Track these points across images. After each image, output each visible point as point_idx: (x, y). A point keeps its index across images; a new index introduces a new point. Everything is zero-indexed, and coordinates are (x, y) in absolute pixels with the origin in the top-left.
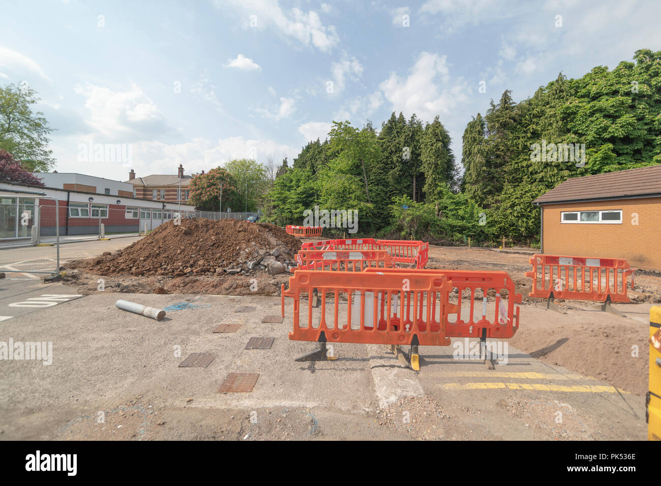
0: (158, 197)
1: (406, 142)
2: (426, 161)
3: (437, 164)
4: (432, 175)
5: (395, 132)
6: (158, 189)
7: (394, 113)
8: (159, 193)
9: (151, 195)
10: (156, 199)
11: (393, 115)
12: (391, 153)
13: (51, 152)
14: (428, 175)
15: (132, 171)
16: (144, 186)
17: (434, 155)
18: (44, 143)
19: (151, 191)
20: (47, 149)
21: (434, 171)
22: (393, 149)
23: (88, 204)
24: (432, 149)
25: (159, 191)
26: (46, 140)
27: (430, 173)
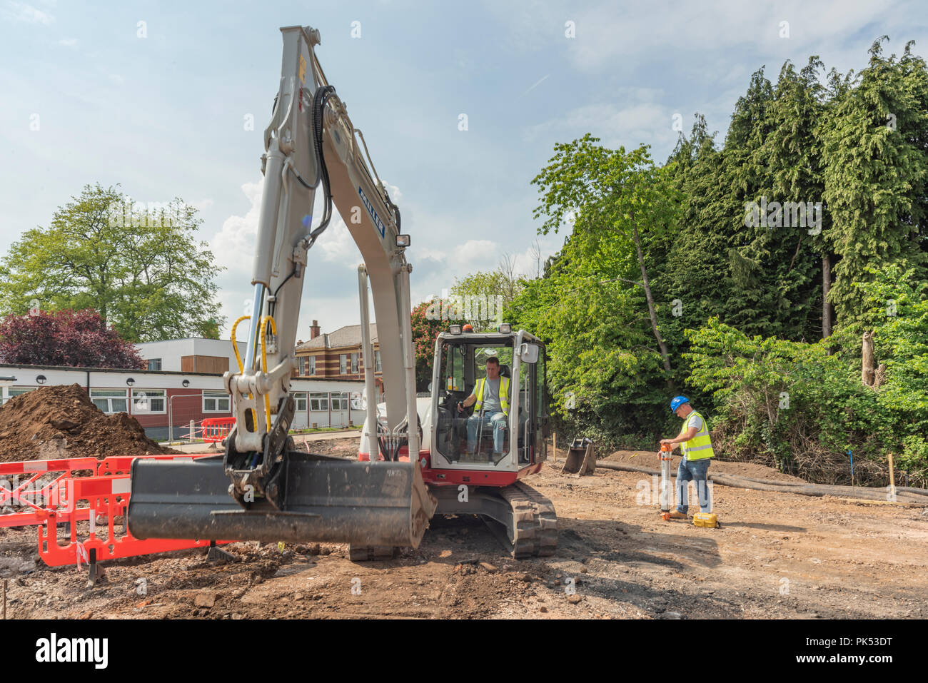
0: (349, 368)
1: (784, 153)
2: (835, 199)
3: (870, 202)
4: (853, 243)
5: (757, 130)
6: (348, 352)
7: (761, 72)
8: (349, 360)
9: (338, 365)
10: (344, 373)
11: (758, 79)
12: (740, 196)
13: (220, 305)
14: (843, 246)
15: (315, 322)
16: (327, 350)
17: (860, 177)
18: (210, 292)
19: (338, 357)
20: (215, 302)
21: (859, 230)
22: (745, 186)
23: (126, 391)
24: (850, 158)
25: (349, 356)
26: (213, 287)
27: (848, 240)
